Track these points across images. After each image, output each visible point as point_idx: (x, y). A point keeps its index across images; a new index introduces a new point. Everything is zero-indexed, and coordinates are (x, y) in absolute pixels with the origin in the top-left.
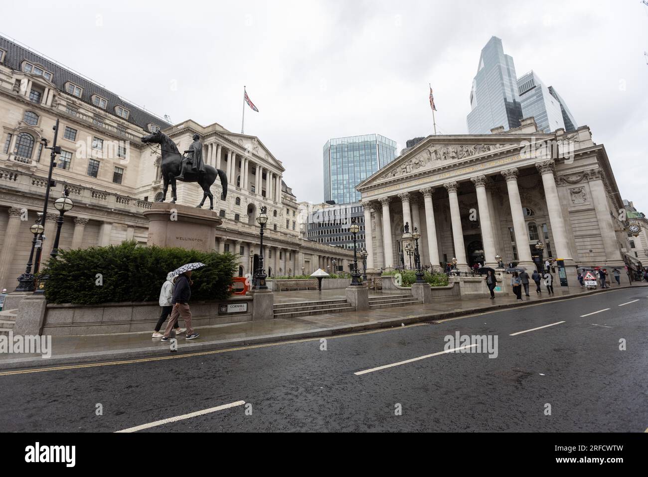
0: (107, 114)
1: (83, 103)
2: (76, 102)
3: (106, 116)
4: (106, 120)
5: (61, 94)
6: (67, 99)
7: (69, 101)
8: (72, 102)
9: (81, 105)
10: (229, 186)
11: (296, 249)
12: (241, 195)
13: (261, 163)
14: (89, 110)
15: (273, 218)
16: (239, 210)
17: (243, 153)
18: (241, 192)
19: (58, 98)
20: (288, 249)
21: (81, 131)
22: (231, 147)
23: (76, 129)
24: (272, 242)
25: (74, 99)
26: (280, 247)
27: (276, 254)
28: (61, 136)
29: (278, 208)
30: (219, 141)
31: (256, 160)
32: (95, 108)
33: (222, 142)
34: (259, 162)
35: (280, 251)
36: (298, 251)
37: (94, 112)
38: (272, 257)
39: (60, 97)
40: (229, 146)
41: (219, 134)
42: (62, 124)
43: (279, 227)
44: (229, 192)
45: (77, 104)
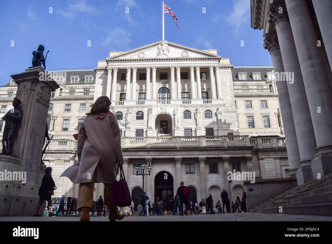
0: (91, 85)
1: (77, 85)
2: (73, 87)
3: (90, 86)
4: (91, 89)
5: (66, 86)
7: (69, 88)
8: (71, 88)
9: (76, 87)
10: (126, 103)
11: (245, 155)
12: (143, 107)
13: (175, 64)
14: (80, 88)
15: (204, 121)
16: (142, 124)
17: (147, 64)
18: (144, 105)
19: (64, 89)
20: (224, 157)
21: (73, 103)
22: (129, 65)
23: (70, 103)
24: (186, 152)
25: (73, 86)
26: (203, 157)
27: (199, 167)
28: (63, 111)
29: (212, 107)
30: (115, 65)
31: (168, 64)
32: (84, 85)
33: (118, 65)
34: (174, 64)
35: (204, 163)
36: (250, 157)
37: (83, 88)
38: (196, 172)
39: (65, 88)
40: (128, 65)
41: (110, 60)
42: (63, 104)
43: (215, 130)
44: (126, 109)
45: (74, 88)
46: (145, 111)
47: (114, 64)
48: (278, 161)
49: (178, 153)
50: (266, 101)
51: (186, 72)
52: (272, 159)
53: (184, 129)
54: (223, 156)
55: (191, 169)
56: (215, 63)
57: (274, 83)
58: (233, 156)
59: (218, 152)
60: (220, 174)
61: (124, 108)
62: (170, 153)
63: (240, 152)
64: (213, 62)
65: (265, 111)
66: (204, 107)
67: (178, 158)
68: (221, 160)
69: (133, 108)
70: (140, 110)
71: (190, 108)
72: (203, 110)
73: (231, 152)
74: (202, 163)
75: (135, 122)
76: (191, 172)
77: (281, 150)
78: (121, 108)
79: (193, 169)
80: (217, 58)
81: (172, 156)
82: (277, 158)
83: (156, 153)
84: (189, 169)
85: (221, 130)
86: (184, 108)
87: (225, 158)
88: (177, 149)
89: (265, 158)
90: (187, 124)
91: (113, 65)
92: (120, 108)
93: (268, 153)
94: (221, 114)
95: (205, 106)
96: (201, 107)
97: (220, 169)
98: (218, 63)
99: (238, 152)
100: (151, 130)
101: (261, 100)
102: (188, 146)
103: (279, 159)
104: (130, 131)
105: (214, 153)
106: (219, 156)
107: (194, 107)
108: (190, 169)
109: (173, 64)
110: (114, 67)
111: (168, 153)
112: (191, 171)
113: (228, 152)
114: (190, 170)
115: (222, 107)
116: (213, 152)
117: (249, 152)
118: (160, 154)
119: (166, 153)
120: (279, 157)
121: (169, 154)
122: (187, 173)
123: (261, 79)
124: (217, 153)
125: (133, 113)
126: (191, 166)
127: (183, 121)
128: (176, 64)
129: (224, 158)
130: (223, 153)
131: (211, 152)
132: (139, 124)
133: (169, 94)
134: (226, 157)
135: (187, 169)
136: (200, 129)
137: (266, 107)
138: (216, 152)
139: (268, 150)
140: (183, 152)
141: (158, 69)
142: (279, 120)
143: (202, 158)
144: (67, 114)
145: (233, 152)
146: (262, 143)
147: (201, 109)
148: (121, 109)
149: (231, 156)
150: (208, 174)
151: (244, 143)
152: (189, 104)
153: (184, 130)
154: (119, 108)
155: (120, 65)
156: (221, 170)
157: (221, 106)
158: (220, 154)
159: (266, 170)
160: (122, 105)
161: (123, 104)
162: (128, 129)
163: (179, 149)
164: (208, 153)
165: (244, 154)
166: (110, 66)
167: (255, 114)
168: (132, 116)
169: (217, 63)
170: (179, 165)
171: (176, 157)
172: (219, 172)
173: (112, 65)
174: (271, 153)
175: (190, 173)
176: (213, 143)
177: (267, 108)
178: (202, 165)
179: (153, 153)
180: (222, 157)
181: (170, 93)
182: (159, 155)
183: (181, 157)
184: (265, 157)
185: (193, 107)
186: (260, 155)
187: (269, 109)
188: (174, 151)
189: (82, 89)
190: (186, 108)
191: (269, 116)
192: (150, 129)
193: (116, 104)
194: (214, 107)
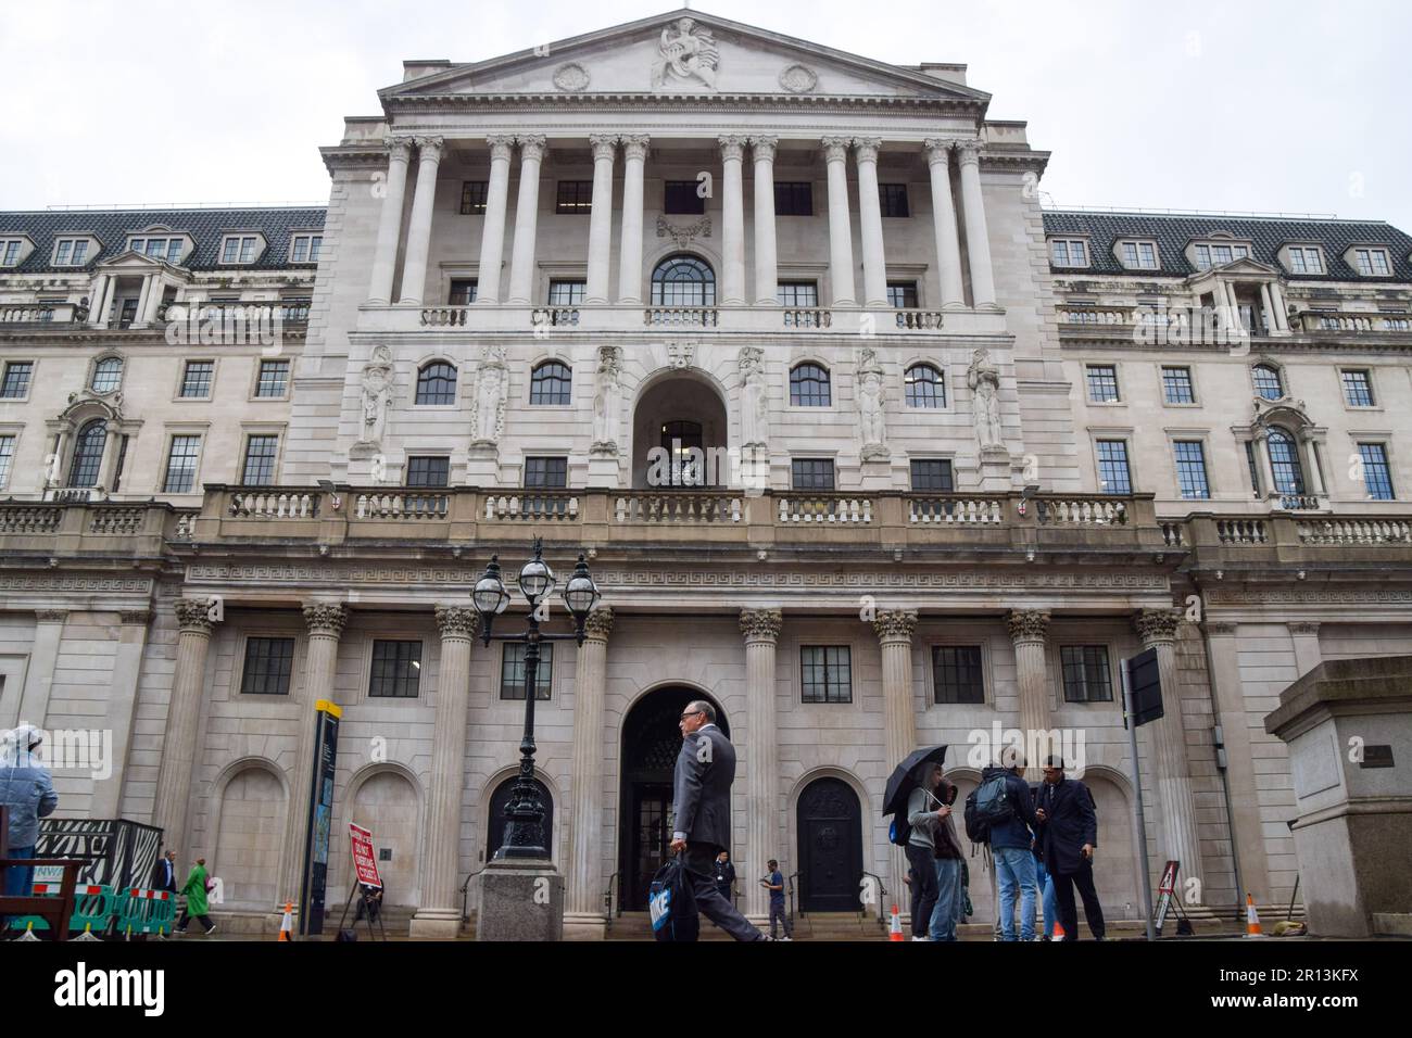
1: (252, 274)
2: (230, 280)
5: (197, 274)
6: (211, 281)
7: (212, 287)
8: (218, 286)
9: (246, 282)
10: (478, 319)
11: (1138, 603)
12: (571, 339)
13: (747, 126)
14: (265, 286)
15: (902, 419)
16: (560, 429)
17: (598, 126)
18: (578, 328)
19: (186, 290)
20: (1016, 610)
21: (223, 359)
22: (505, 126)
23: (211, 358)
24: (803, 578)
25: (227, 274)
26: (902, 606)
27: (880, 665)
28: (171, 396)
29: (948, 346)
30: (429, 127)
31: (709, 126)
32: (284, 273)
33: (442, 127)
34: (742, 126)
35: (908, 639)
36: (1163, 612)
37: (280, 285)
38: (857, 692)
39: (191, 286)
40: (495, 126)
41: (401, 98)
42: (176, 359)
43: (965, 470)
44: (476, 347)
45: (232, 286)
46: (582, 358)
47: (421, 120)
48: (1309, 642)
49: (761, 583)
50: (1187, 369)
51: (801, 183)
52: (1281, 631)
53: (794, 460)
54: (1017, 606)
55: (833, 677)
56: (958, 131)
57: (1226, 283)
58: (1068, 606)
59: (985, 582)
60: (993, 706)
61: (464, 343)
62: (717, 580)
63: (1109, 582)
64: (949, 124)
65: (1184, 418)
66: (902, 346)
67: (761, 611)
68: (1005, 625)
69: (516, 342)
70: (552, 355)
71: (826, 348)
72: (898, 360)
73: (1057, 581)
74: (899, 638)
75: (521, 417)
76: (833, 690)
77: (1324, 579)
78: (452, 343)
79: (844, 677)
80: (968, 101)
81: (725, 598)
82: (1304, 628)
83: (635, 579)
84: (819, 677)
85: (993, 468)
86: (791, 348)
87: (1025, 615)
88: (756, 557)
89: (1240, 624)
90: (807, 431)
91: (419, 127)
92: (445, 343)
93: (1256, 597)
94: (997, 386)
95: (905, 344)
96: (885, 345)
97: (996, 680)
98: (971, 131)
99: (1099, 581)
100: (608, 456)
101: (1165, 364)
102: (817, 543)
103: (1314, 631)
104: (492, 460)
105: (965, 585)
106: (989, 605)
107: (850, 345)
108: (826, 674)
109: (738, 126)
110: (424, 133)
111: (703, 579)
112: (830, 687)
113: (1042, 581)
114: (826, 679)
115: (998, 351)
116: (957, 584)
117: (1157, 586)
118: (660, 584)
119: (690, 579)
120: (1316, 619)
121: (709, 584)
122: (809, 699)
123: (1158, 268)
124: (978, 585)
125: (513, 366)
126: (832, 659)
127: (788, 418)
128: (752, 126)
129: (1019, 618)
130: (1015, 586)
131: (945, 581)
132: (546, 429)
133: (709, 290)
134: (1032, 612)
135: (808, 678)
136: (883, 459)
137: (1189, 399)
138: (972, 580)
139: (1253, 580)
140: (790, 579)
141: (657, 154)
142: (1252, 462)
143: (898, 612)
144: (192, 411)
145: (1071, 581)
146: (1219, 542)
147: (883, 354)
148: (451, 346)
149: (1061, 603)
150: (928, 707)
151: (1128, 538)
152: (818, 330)
153: (789, 463)
154: (437, 343)
155: (455, 127)
156: (999, 685)
157: (995, 347)
158: (999, 590)
159: (1248, 690)
160: (457, 327)
161: (462, 322)
162: (483, 449)
163: (768, 556)
164: (930, 584)
165: (1128, 596)
166: (402, 128)
167: (1138, 429)
168: (505, 384)
169: (967, 131)
170: (760, 653)
171: (748, 605)
172: (987, 696)
173: (415, 127)
174: (1269, 597)
175: (828, 699)
176: (957, 533)
177: (1193, 401)
178: (896, 655)
179: (620, 578)
180: (1009, 611)
181: (714, 282)
182: (652, 593)
183: (775, 605)
184: (1241, 620)
185: (842, 345)
186: (1213, 607)
187: (1205, 411)
188: (739, 569)
189: (273, 289)
190: (805, 348)
191: (1205, 443)
192: (605, 451)
193: (425, 322)
194: (955, 350)
